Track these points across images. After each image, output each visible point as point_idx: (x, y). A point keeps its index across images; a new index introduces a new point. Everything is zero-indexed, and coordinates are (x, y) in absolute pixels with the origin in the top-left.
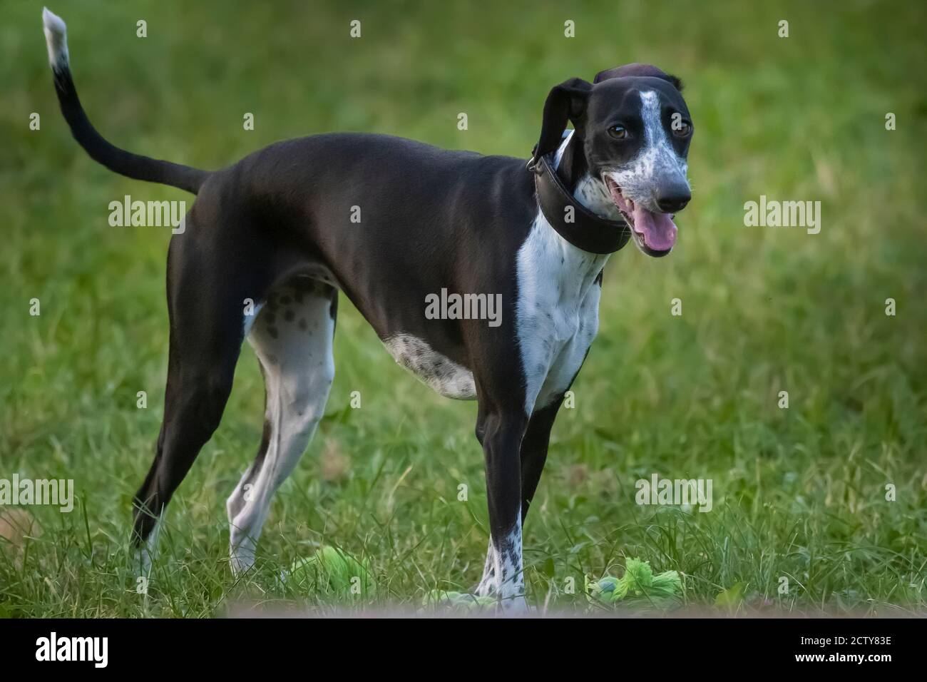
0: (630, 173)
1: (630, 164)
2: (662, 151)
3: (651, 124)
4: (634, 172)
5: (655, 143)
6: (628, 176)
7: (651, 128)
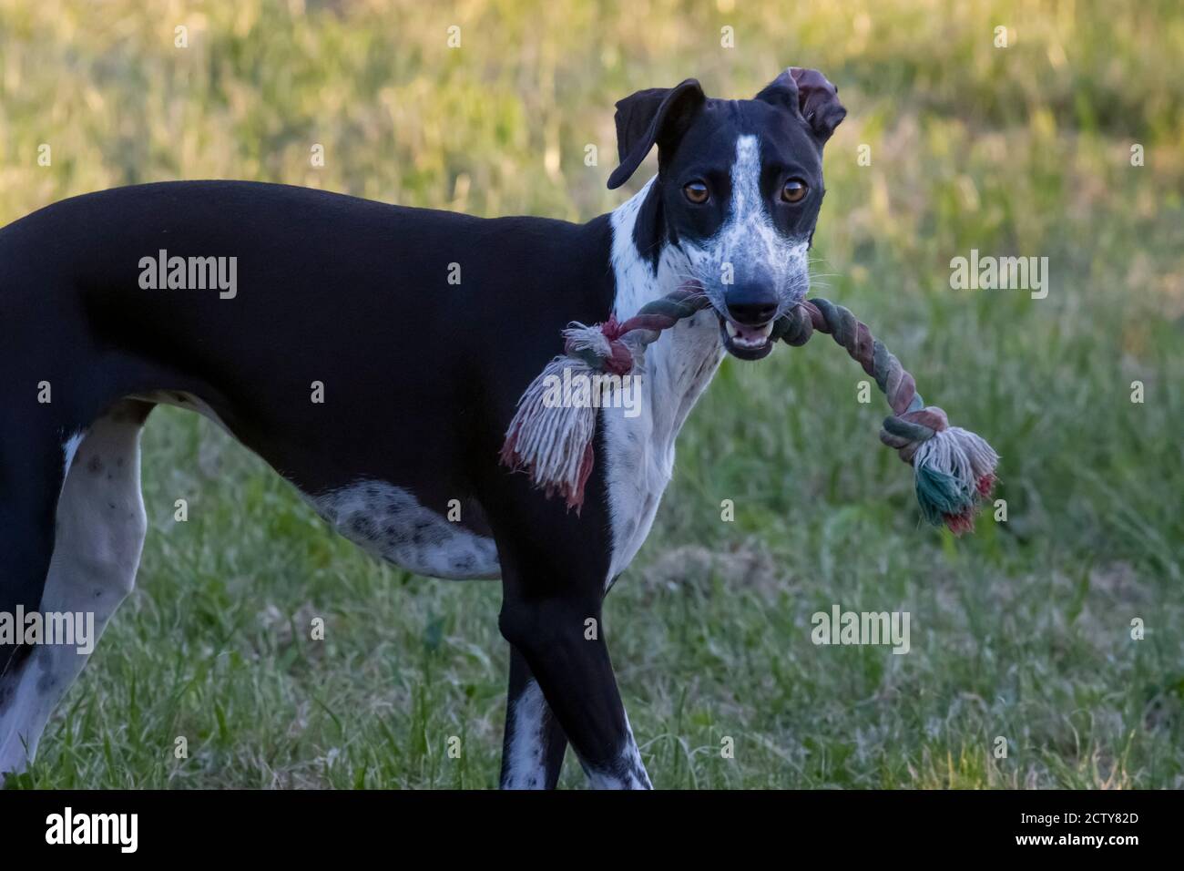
0: (707, 255)
1: (710, 243)
2: (750, 229)
3: (743, 188)
4: (714, 256)
5: (745, 217)
6: (705, 259)
7: (743, 193)
